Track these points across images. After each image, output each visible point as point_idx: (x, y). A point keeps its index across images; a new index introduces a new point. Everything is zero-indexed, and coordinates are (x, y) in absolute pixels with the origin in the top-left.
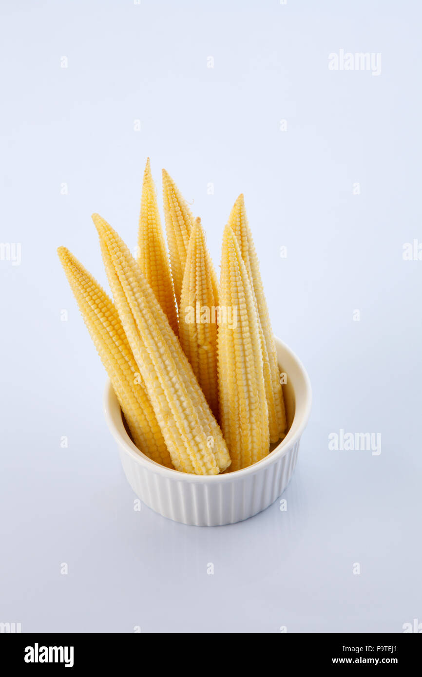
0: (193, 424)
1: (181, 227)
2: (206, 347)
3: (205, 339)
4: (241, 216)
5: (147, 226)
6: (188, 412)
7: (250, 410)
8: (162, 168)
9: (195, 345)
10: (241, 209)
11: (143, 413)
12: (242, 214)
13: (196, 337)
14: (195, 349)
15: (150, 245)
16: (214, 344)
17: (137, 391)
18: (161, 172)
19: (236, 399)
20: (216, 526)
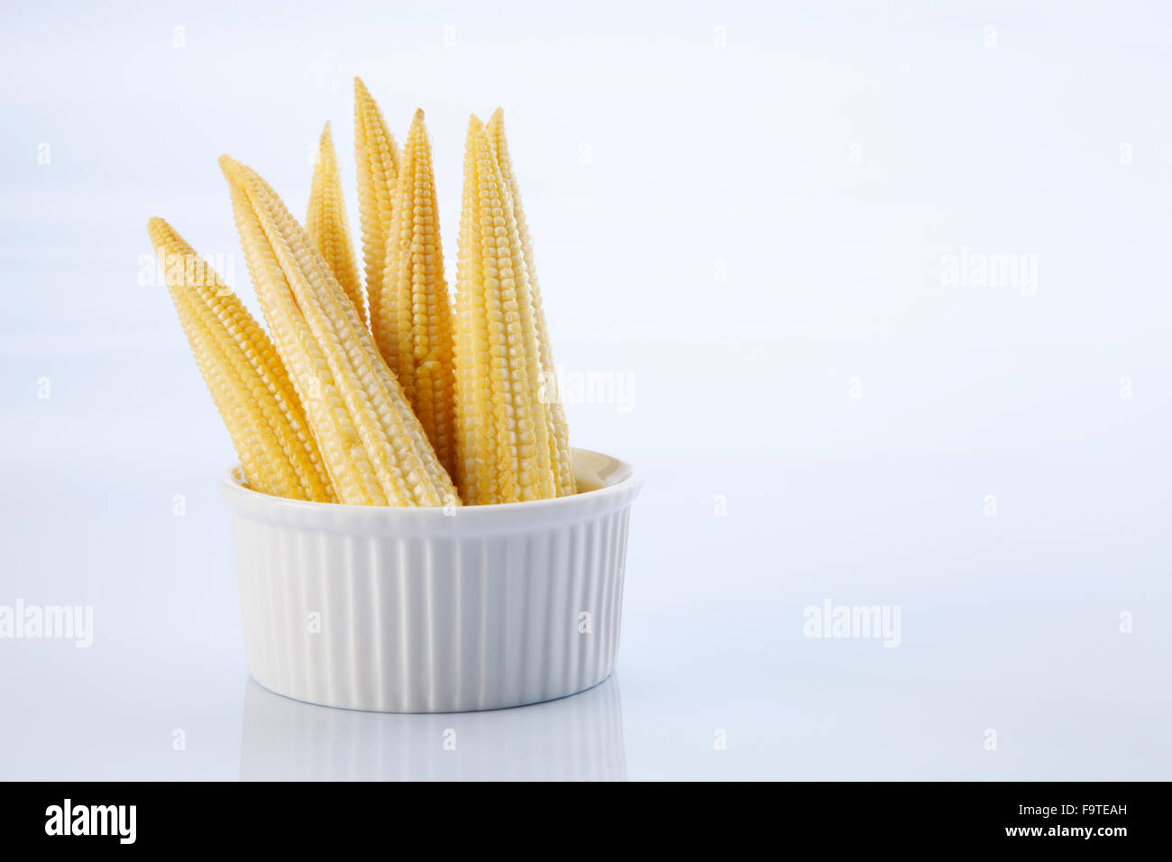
0: (403, 451)
1: (387, 173)
2: (430, 364)
3: (429, 347)
4: (497, 135)
5: (322, 209)
6: (392, 430)
7: (520, 458)
8: (355, 76)
9: (409, 358)
10: (498, 129)
11: (299, 484)
12: (500, 137)
13: (412, 341)
14: (410, 367)
15: (326, 236)
16: (446, 360)
17: (291, 441)
18: (352, 82)
19: (491, 431)
20: (447, 711)
